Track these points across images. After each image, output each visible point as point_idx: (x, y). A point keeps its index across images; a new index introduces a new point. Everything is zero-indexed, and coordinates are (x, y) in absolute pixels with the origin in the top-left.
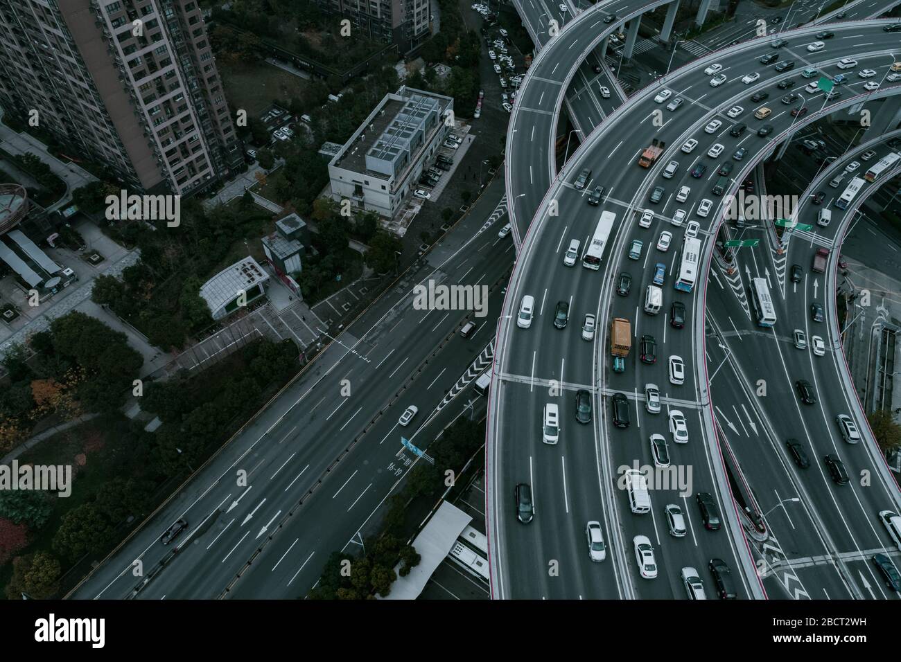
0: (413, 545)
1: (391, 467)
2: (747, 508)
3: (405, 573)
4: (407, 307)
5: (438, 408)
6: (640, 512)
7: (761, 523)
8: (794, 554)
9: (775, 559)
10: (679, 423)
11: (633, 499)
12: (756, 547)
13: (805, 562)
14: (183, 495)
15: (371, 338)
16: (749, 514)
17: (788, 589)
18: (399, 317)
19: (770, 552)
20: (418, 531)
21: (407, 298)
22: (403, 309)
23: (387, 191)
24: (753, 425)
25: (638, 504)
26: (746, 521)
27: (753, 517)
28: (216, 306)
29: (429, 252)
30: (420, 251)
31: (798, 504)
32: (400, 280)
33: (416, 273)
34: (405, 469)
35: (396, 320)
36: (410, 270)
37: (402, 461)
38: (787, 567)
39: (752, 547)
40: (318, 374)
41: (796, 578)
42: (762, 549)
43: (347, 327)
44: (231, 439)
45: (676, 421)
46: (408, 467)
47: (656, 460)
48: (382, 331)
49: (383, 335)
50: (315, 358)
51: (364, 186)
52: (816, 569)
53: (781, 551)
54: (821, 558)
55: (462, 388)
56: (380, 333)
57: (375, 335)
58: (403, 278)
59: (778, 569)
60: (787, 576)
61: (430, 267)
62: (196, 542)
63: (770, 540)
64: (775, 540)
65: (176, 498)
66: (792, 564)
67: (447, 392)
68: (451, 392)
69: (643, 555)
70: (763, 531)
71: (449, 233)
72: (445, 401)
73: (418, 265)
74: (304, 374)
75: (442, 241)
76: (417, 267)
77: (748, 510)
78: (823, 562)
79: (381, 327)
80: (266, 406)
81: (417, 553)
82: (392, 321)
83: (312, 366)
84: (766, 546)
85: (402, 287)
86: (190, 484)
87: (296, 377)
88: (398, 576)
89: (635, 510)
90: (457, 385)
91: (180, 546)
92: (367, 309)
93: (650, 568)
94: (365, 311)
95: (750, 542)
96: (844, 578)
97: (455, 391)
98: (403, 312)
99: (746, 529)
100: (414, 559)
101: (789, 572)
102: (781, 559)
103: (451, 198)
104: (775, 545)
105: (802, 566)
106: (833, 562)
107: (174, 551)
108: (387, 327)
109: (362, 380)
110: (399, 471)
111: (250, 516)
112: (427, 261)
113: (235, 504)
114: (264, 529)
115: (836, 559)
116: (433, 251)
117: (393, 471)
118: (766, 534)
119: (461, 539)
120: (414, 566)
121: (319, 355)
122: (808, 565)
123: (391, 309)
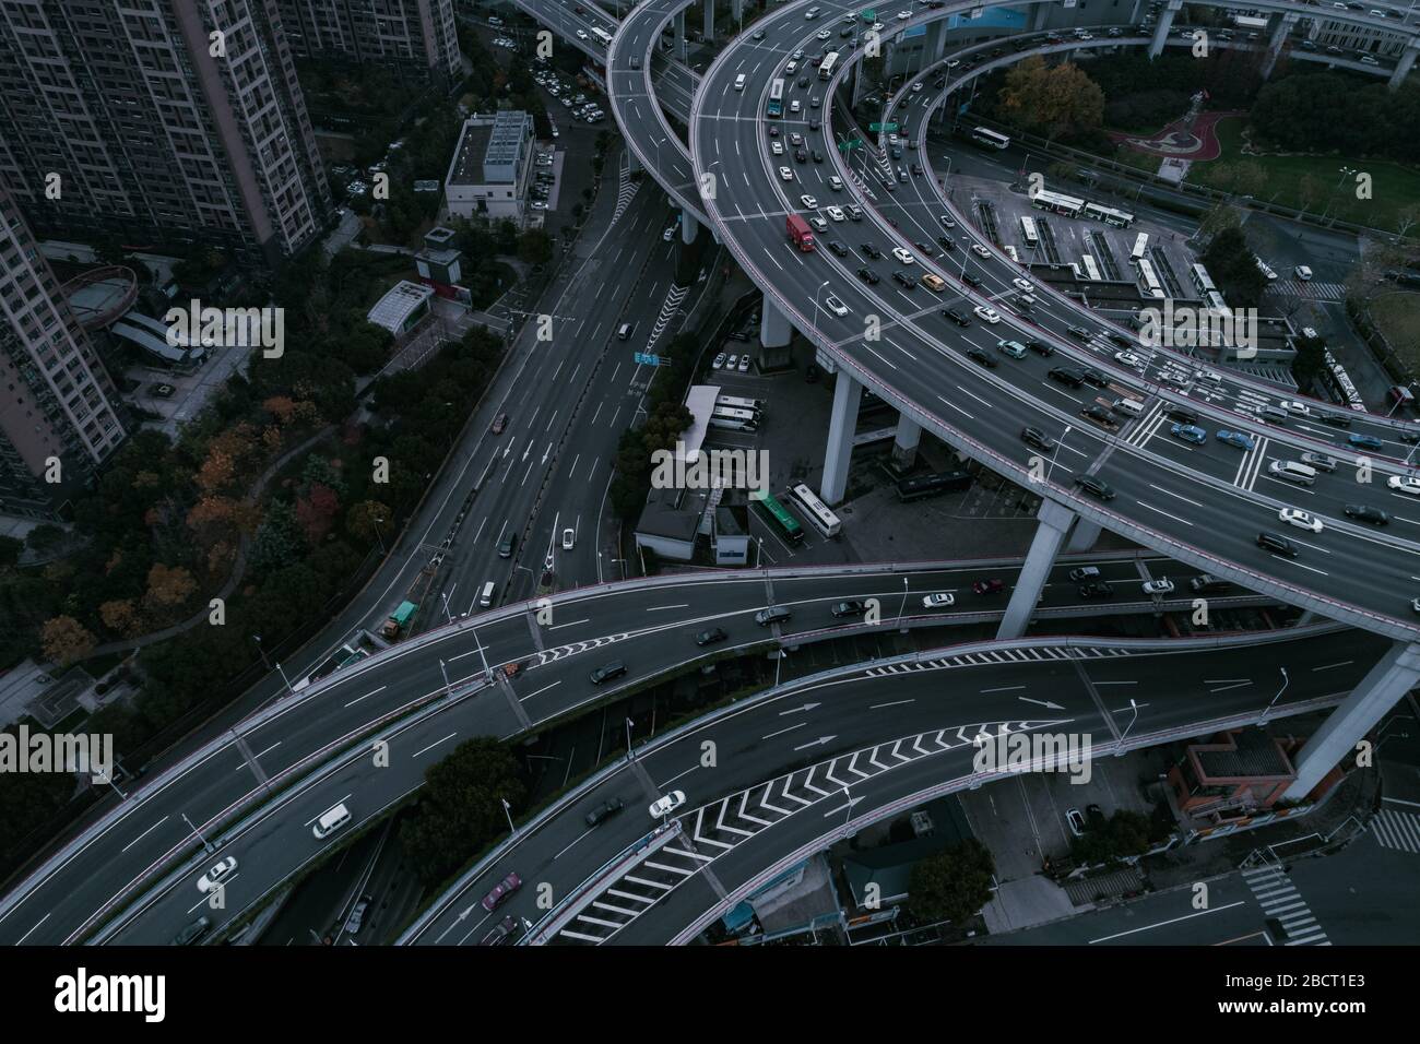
0: (685, 409)
1: (630, 392)
4: (578, 291)
14: (454, 460)
18: (574, 299)
21: (573, 283)
22: (574, 293)
23: (514, 198)
28: (394, 326)
29: (573, 248)
30: (565, 248)
32: (558, 275)
33: (570, 265)
34: (643, 389)
35: (571, 302)
36: (563, 265)
40: (524, 354)
44: (472, 415)
46: (646, 387)
48: (564, 312)
49: (567, 314)
50: (514, 345)
51: (488, 199)
58: (560, 272)
61: (580, 258)
62: (489, 481)
65: (448, 463)
67: (650, 335)
68: (654, 334)
71: (585, 230)
72: (651, 342)
73: (568, 259)
74: (510, 357)
75: (580, 237)
76: (569, 261)
79: (561, 309)
80: (489, 386)
82: (569, 303)
83: (514, 350)
85: (563, 278)
86: (455, 452)
87: (504, 361)
90: (656, 328)
91: (477, 487)
97: (657, 332)
98: (575, 295)
107: (474, 491)
109: (568, 347)
110: (639, 393)
111: (526, 454)
112: (575, 255)
113: (507, 451)
114: (545, 457)
116: (577, 246)
117: (634, 395)
119: (717, 404)
121: (516, 341)
123: (564, 295)
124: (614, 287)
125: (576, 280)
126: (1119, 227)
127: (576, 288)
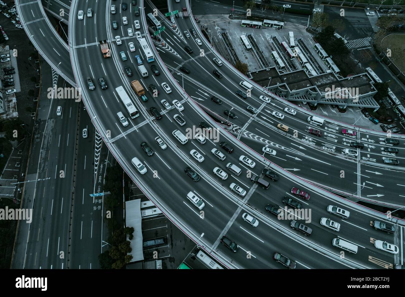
0: (127, 227)
1: (95, 208)
2: (222, 122)
3: (131, 237)
4: (48, 144)
5: (96, 173)
6: (185, 143)
7: (228, 123)
8: (242, 125)
9: (239, 131)
10: (177, 104)
11: (180, 140)
12: (232, 132)
13: (247, 125)
15: (42, 169)
16: (223, 123)
17: (247, 137)
18: (47, 151)
19: (236, 130)
20: (125, 220)
21: (44, 141)
22: (46, 146)
24: (206, 94)
25: (183, 141)
26: (224, 126)
27: (225, 123)
29: (37, 115)
30: (33, 117)
31: (234, 109)
32: (34, 136)
33: (39, 128)
34: (101, 204)
35: (47, 153)
36: (35, 128)
37: (98, 203)
38: (243, 131)
39: (230, 133)
41: (247, 132)
42: (233, 131)
43: (26, 173)
45: (176, 104)
46: (102, 203)
47: (180, 124)
48: (45, 162)
49: (47, 163)
50: (23, 196)
52: (250, 125)
53: (239, 127)
54: (250, 120)
55: (99, 158)
56: (44, 163)
57: (42, 166)
58: (34, 134)
59: (241, 133)
60: (245, 133)
61: (43, 121)
63: (234, 126)
64: (235, 125)
66: (244, 128)
67: (93, 164)
68: (95, 163)
69: (196, 156)
70: (230, 125)
71: (40, 101)
72: (96, 168)
73: (37, 124)
75: (39, 106)
76: (37, 125)
77: (223, 122)
78: (251, 121)
79: (42, 161)
81: (130, 227)
82: (46, 155)
84: (234, 129)
85: (37, 138)
88: (130, 241)
89: (183, 143)
90: (95, 158)
92: (29, 159)
93: (201, 158)
94: (28, 160)
95: (229, 132)
96: (258, 121)
97: (97, 161)
98: (47, 148)
99: (225, 129)
100: (131, 230)
101: (245, 131)
102: (240, 130)
103: (28, 84)
104: (236, 127)
105: (247, 127)
106: (253, 119)
108: (45, 159)
109: (53, 188)
110: (99, 207)
112: (40, 119)
115: (253, 118)
116: (39, 113)
117: (97, 209)
118: (232, 125)
119: (142, 209)
120: (133, 232)
121: (23, 193)
122: (248, 125)
123: (41, 150)
124: (66, 135)
125: (45, 137)
126: (279, 29)
127: (46, 143)
